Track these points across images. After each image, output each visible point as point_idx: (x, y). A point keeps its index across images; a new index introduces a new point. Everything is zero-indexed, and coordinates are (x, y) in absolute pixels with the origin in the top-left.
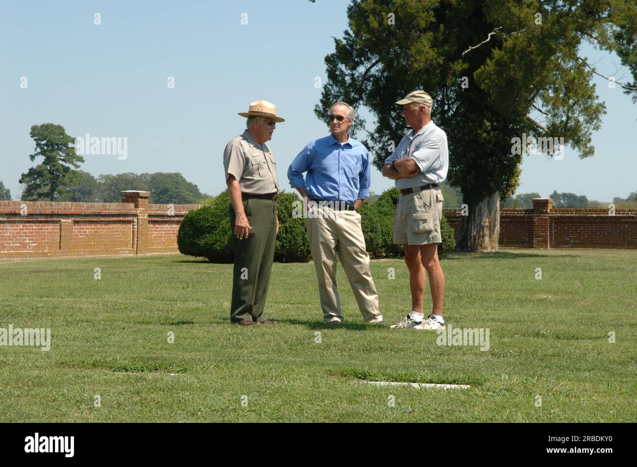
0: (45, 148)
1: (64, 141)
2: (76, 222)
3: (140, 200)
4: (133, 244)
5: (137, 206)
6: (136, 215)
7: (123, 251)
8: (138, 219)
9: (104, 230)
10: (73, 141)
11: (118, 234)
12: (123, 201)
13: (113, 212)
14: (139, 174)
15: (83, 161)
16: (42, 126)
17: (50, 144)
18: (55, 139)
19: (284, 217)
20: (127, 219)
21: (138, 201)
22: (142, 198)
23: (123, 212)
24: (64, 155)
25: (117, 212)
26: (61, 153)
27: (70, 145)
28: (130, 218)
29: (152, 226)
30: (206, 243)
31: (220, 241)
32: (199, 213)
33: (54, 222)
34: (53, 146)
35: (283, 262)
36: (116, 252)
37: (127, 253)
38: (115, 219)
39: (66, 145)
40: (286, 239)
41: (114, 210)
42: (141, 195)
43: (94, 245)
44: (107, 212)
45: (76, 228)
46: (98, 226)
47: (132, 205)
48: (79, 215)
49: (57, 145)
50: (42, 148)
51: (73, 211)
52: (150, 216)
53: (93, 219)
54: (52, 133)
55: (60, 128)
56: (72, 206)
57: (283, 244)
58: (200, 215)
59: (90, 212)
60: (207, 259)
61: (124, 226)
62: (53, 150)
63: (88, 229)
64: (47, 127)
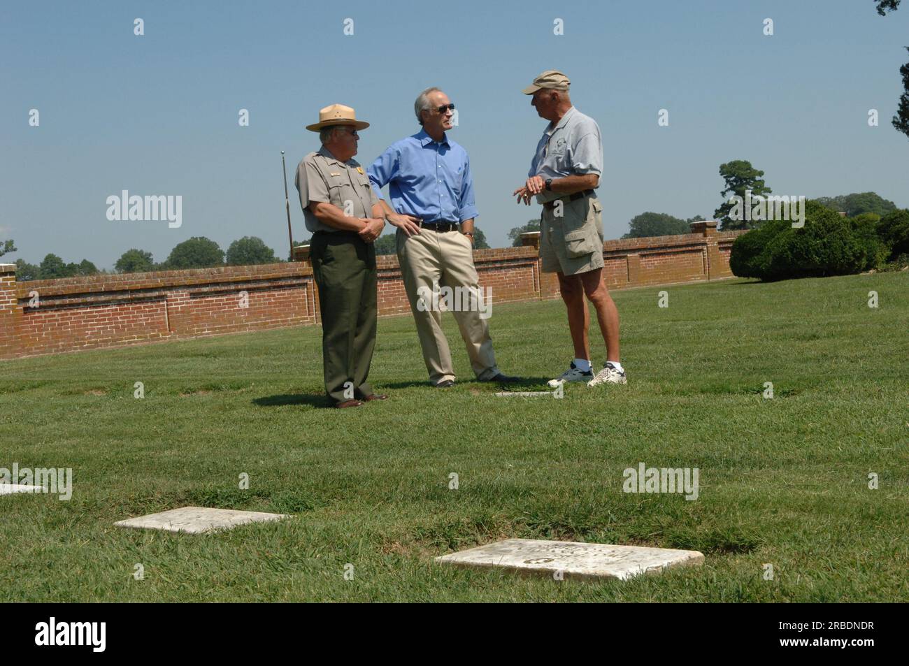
0: (735, 184)
1: (751, 175)
2: (642, 256)
3: (707, 229)
4: (704, 270)
5: (705, 236)
6: (705, 244)
7: (695, 277)
8: (707, 247)
9: (673, 261)
10: (761, 174)
11: (688, 263)
12: (693, 232)
13: (681, 243)
14: (833, 197)
15: (770, 192)
16: (730, 164)
17: (739, 179)
18: (742, 174)
19: (822, 233)
20: (696, 248)
21: (705, 231)
22: (710, 227)
23: (690, 242)
24: (752, 188)
25: (684, 243)
26: (749, 187)
27: (758, 178)
28: (700, 247)
29: (723, 252)
30: (755, 265)
31: (765, 261)
32: (746, 237)
33: (620, 257)
34: (741, 181)
35: (824, 277)
36: (687, 279)
37: (699, 280)
38: (684, 249)
39: (753, 179)
40: (824, 254)
41: (681, 241)
42: (708, 224)
43: (664, 275)
44: (674, 244)
45: (643, 261)
46: (667, 257)
47: (701, 235)
48: (645, 249)
49: (745, 179)
50: (731, 184)
51: (638, 246)
52: (720, 243)
53: (660, 251)
54: (739, 169)
55: (746, 163)
56: (638, 241)
57: (822, 260)
58: (747, 238)
59: (656, 245)
60: (760, 280)
61: (694, 255)
62: (742, 185)
63: (656, 261)
64: (733, 164)
